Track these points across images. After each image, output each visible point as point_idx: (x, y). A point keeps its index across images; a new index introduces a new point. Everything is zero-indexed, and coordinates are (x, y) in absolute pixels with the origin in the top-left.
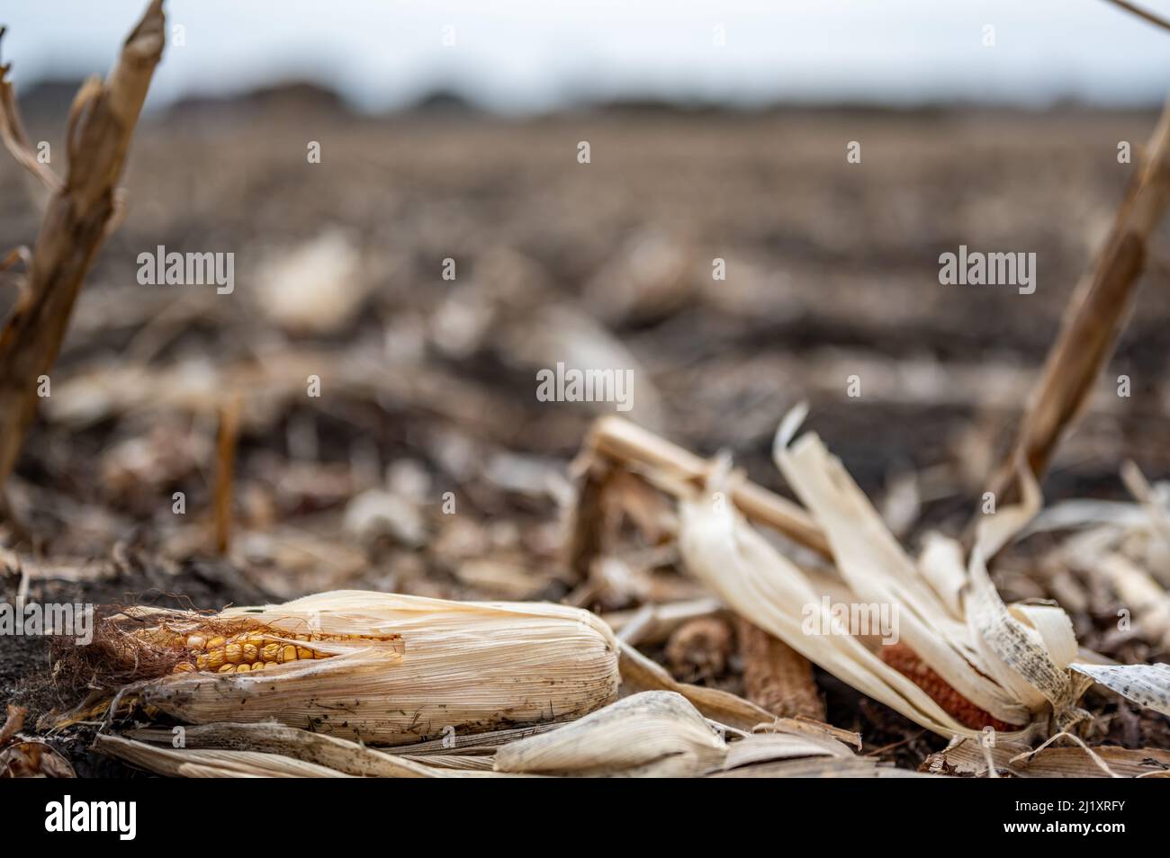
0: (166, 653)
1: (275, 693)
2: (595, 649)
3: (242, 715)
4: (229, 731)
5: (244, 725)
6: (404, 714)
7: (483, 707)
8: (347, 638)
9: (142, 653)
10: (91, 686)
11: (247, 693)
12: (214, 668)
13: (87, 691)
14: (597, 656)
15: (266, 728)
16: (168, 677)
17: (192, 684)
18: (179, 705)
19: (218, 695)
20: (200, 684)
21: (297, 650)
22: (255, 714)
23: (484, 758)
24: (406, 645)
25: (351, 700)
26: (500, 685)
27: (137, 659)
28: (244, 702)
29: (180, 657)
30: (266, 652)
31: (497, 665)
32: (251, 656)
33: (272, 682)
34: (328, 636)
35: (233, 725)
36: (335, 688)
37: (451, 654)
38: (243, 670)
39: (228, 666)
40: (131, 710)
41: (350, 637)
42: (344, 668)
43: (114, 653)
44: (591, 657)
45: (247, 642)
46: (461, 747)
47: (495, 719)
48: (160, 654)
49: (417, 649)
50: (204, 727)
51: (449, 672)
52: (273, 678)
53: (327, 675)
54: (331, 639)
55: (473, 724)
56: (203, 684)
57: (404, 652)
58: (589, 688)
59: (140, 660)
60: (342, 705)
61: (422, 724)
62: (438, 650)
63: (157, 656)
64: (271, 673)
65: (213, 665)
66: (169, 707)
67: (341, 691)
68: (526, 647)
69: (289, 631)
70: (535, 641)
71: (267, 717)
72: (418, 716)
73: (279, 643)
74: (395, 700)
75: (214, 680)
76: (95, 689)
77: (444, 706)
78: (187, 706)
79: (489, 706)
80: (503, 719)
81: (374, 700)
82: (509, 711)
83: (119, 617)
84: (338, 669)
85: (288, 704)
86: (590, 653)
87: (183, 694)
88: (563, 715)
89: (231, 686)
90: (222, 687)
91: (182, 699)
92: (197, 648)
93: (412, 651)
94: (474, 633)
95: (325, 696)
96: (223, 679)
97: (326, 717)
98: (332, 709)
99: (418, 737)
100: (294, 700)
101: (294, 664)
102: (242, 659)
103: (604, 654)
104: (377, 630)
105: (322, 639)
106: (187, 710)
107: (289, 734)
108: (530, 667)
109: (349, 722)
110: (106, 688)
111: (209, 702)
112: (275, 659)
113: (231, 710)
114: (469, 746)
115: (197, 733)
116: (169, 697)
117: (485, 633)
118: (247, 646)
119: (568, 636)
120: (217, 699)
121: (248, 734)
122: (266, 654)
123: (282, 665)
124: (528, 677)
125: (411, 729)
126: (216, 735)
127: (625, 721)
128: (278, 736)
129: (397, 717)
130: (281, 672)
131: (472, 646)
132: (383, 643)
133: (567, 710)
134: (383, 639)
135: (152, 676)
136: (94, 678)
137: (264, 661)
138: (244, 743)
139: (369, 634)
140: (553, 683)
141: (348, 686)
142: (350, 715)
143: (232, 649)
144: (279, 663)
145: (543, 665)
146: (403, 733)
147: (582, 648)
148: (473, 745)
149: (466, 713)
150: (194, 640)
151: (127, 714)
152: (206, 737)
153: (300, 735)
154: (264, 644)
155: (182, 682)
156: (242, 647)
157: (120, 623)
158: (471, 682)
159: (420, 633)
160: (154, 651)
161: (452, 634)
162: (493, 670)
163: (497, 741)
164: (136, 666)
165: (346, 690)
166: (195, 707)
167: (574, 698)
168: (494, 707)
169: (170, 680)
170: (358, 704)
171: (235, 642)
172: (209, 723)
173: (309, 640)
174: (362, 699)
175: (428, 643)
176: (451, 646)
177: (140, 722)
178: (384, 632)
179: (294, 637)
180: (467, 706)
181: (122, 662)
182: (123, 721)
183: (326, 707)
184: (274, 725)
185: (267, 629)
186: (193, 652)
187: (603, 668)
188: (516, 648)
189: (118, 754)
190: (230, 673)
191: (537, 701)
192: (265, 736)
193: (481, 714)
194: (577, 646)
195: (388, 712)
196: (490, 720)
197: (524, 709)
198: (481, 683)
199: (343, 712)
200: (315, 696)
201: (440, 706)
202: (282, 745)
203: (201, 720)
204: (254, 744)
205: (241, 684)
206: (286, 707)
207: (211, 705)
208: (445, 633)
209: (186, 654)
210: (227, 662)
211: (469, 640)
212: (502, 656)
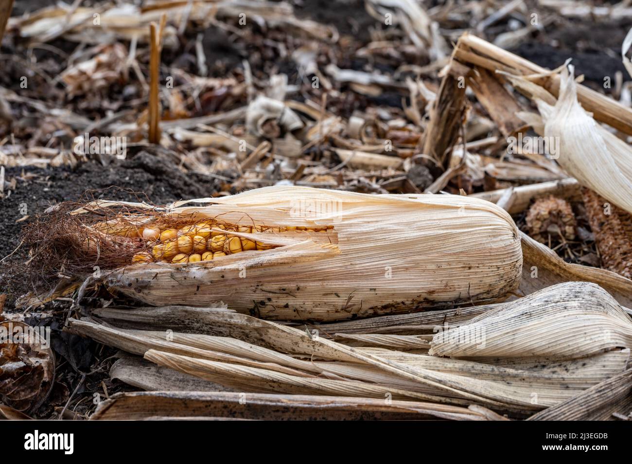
0: (125, 244)
1: (226, 280)
2: (506, 237)
3: (195, 298)
4: (184, 313)
5: (198, 309)
6: (339, 297)
7: (409, 290)
8: (285, 230)
9: (104, 245)
10: (60, 276)
11: (200, 281)
12: (169, 259)
13: (57, 278)
14: (508, 243)
15: (218, 313)
16: (128, 267)
17: (151, 273)
18: (140, 291)
19: (174, 283)
20: (157, 274)
21: (241, 241)
22: (207, 298)
23: (412, 337)
24: (339, 236)
25: (293, 286)
26: (424, 271)
27: (98, 250)
28: (198, 287)
29: (138, 247)
30: (214, 243)
31: (419, 253)
32: (201, 247)
33: (222, 271)
34: (268, 228)
35: (188, 308)
36: (278, 275)
37: (379, 244)
38: (194, 260)
39: (180, 256)
40: (96, 289)
41: (287, 229)
42: (286, 258)
43: (78, 245)
44: (502, 244)
45: (196, 234)
46: (389, 326)
47: (418, 299)
48: (120, 245)
49: (349, 240)
50: (161, 309)
51: (377, 260)
52: (223, 267)
53: (271, 265)
54: (270, 230)
55: (399, 304)
56: (160, 273)
57: (337, 242)
58: (501, 272)
59: (102, 251)
60: (284, 290)
61: (354, 305)
62: (367, 240)
63: (117, 247)
64: (221, 263)
65: (167, 256)
66: (130, 292)
67: (283, 278)
68: (445, 237)
69: (233, 223)
70: (454, 231)
71: (217, 301)
72: (350, 298)
73: (224, 234)
74: (331, 285)
75: (170, 270)
76: (63, 278)
77: (375, 290)
78: (146, 291)
79: (413, 289)
80: (425, 299)
81: (312, 285)
82: (431, 292)
83: (80, 210)
84: (282, 259)
85: (236, 290)
86: (501, 240)
87: (143, 282)
88: (478, 295)
89: (185, 275)
90: (178, 276)
91: (142, 286)
92: (153, 239)
93: (345, 241)
94: (398, 224)
95: (269, 282)
96: (178, 269)
97: (269, 300)
98: (276, 293)
99: (350, 315)
100: (241, 286)
101: (239, 254)
102: (192, 250)
103: (512, 241)
104: (312, 222)
105: (262, 231)
106: (147, 295)
107: (240, 319)
108: (450, 255)
109: (289, 304)
110: (74, 276)
111: (166, 289)
112: (221, 249)
113: (186, 295)
114: (396, 325)
115: (156, 314)
116: (130, 285)
117: (408, 224)
118: (196, 237)
119: (481, 226)
120: (173, 286)
121: (201, 316)
122: (214, 245)
123: (230, 256)
124: (449, 263)
125: (345, 309)
126: (172, 316)
127: (558, 315)
128: (229, 320)
129: (333, 299)
130: (229, 262)
131: (398, 236)
132: (317, 234)
133: (481, 291)
134: (317, 230)
135: (113, 266)
136: (63, 268)
137: (213, 251)
138: (198, 323)
139: (305, 225)
140: (470, 268)
141: (289, 274)
142: (291, 298)
143: (184, 241)
144: (226, 254)
145: (461, 252)
146: (337, 311)
147: (494, 236)
148: (400, 324)
149: (393, 294)
150: (149, 232)
151: (94, 291)
152: (165, 317)
153: (249, 320)
154: (211, 235)
155: (141, 272)
156: (192, 239)
157: (81, 217)
158: (398, 268)
159: (350, 225)
160: (114, 243)
161: (379, 225)
162: (417, 258)
163: (422, 321)
164: (99, 256)
165: (287, 277)
166: (153, 292)
167: (488, 281)
168: (418, 290)
169: (131, 270)
170: (298, 289)
171: (185, 234)
172: (166, 305)
173: (251, 232)
174: (302, 285)
175: (358, 234)
176: (379, 236)
177: (105, 300)
178: (318, 224)
179: (237, 229)
180: (394, 290)
181: (87, 253)
182: (91, 300)
183: (270, 292)
184: (224, 310)
185: (212, 222)
186: (149, 243)
187: (513, 254)
188: (437, 238)
189: (88, 334)
190: (183, 262)
191: (456, 283)
192: (217, 319)
193: (406, 295)
194: (491, 235)
195: (325, 295)
196: (413, 300)
197: (444, 291)
198: (407, 269)
199: (285, 295)
200: (260, 282)
201: (371, 289)
202: (232, 326)
203: (159, 303)
204: (207, 324)
205: (194, 273)
206: (234, 291)
207: (167, 291)
208: (373, 225)
209: (142, 245)
210: (179, 252)
211: (394, 231)
212: (424, 245)
